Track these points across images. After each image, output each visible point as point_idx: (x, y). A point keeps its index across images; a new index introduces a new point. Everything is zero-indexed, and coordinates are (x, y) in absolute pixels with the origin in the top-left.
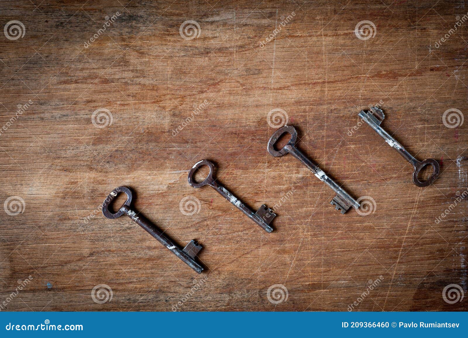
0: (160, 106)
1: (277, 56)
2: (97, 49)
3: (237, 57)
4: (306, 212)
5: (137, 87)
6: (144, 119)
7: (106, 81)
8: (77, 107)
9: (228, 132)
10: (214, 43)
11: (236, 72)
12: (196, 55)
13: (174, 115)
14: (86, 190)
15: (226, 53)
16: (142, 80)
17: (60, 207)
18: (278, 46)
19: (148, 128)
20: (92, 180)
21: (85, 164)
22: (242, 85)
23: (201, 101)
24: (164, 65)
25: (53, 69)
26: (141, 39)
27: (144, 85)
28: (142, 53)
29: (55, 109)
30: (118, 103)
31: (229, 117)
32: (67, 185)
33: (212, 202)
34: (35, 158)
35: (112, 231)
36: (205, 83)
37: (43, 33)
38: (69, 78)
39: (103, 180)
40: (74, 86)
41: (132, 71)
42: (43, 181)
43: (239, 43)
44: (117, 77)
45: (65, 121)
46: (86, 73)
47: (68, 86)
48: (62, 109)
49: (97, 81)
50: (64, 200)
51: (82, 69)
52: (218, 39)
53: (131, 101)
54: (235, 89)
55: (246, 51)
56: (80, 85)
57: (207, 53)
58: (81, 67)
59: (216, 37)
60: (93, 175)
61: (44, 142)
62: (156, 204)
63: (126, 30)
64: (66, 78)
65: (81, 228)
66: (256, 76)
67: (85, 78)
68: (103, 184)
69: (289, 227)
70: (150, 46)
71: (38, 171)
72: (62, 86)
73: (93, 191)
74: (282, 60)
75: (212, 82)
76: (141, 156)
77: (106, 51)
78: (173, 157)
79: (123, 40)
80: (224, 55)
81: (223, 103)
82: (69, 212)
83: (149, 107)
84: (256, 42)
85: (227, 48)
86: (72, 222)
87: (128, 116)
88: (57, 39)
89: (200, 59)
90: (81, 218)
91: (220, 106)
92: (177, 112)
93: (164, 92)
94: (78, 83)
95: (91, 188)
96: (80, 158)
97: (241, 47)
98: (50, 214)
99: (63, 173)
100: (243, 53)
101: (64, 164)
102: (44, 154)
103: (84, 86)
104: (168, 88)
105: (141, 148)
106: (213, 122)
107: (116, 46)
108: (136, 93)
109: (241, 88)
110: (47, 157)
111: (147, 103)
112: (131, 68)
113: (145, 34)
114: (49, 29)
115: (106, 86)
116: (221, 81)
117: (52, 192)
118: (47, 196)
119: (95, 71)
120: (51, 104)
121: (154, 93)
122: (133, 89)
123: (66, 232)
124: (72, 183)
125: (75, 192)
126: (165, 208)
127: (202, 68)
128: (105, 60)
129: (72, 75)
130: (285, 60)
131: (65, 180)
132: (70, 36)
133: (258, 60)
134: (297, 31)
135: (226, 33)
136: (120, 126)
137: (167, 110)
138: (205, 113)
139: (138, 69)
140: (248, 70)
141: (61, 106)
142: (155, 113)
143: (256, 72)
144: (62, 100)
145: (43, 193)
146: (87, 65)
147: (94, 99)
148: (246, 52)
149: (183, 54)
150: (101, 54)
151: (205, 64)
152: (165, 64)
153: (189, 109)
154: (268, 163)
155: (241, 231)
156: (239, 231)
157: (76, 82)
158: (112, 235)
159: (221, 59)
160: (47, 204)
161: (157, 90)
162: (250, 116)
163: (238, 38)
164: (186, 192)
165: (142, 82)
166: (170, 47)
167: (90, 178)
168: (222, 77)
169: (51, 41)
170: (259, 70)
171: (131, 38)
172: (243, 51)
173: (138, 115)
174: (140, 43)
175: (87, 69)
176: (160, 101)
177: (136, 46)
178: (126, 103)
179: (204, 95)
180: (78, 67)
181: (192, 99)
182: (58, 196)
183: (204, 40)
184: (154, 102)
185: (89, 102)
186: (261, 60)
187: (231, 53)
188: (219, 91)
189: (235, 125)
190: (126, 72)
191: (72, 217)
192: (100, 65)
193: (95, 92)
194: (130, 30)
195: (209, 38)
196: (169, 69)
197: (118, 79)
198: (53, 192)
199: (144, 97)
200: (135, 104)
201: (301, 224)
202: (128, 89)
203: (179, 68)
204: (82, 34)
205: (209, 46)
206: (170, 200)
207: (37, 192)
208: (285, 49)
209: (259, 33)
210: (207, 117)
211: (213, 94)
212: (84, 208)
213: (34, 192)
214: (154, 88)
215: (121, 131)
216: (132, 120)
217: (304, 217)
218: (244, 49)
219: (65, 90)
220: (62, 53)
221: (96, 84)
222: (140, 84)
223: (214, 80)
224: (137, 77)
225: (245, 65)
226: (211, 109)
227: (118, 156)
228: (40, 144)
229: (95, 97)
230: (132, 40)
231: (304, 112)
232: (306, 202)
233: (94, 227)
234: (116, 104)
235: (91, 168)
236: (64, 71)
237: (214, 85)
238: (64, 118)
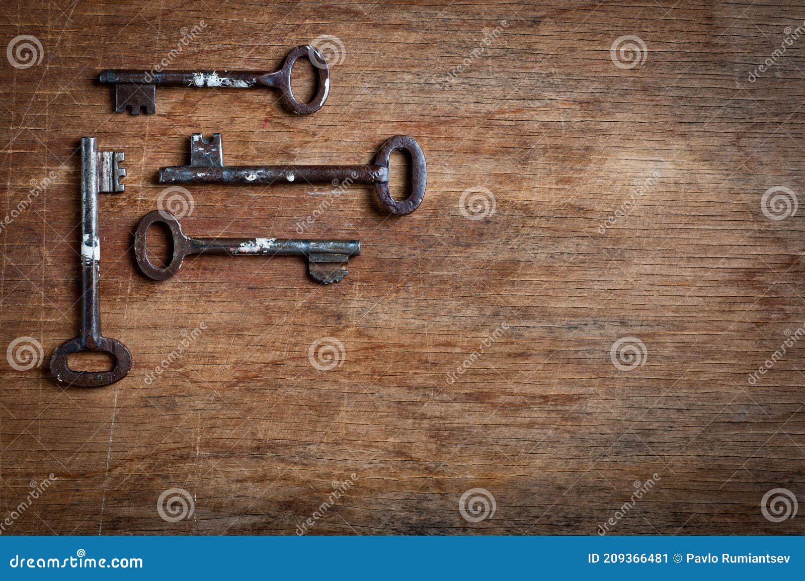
0: (370, 337)
1: (105, 433)
2: (496, 467)
3: (193, 436)
4: (54, 86)
5: (415, 382)
6: (404, 311)
7: (481, 397)
8: (546, 345)
9: (222, 274)
10: (244, 468)
11: (199, 404)
12: (282, 445)
13: (339, 317)
14: (541, 162)
15: (217, 446)
16: (403, 395)
17: (596, 131)
18: (101, 456)
19: (398, 291)
20: (525, 184)
21: (537, 220)
22: (185, 375)
23: (277, 344)
24: (353, 427)
25: (593, 429)
26: (400, 485)
27: (399, 386)
28: (399, 454)
29: (595, 343)
30: (458, 350)
31: (218, 307)
32: (581, 178)
33: (266, 121)
34: (645, 240)
35: (488, 71)
36: (267, 384)
37: (609, 507)
38: (559, 408)
39: (500, 183)
40: (552, 391)
41: (423, 416)
42: (631, 188)
43: (187, 466)
44: (458, 406)
45: (574, 316)
46: (524, 417)
47: (564, 390)
48: (580, 342)
49: (502, 399)
50: (587, 144)
51: (530, 425)
52: (234, 476)
53: (429, 352)
54: (201, 367)
55: (173, 449)
56: (539, 391)
57: (258, 448)
58: (534, 431)
59: (237, 481)
60: (522, 196)
61: (621, 274)
62: (390, 125)
63: (431, 506)
64: (567, 408)
65: (557, 80)
66: (155, 392)
67: (525, 406)
68: (501, 175)
69: (94, 54)
70: (383, 468)
71: (641, 210)
72: (575, 391)
73: (524, 162)
74: (94, 425)
75: (252, 385)
76: (415, 232)
77: (476, 462)
78: (346, 225)
79: (439, 484)
80: (221, 442)
81: (230, 337)
82: (578, 118)
83: (393, 337)
84: (150, 467)
85: (216, 457)
86: (575, 95)
87: (438, 319)
88: (579, 491)
89: (275, 435)
90: (554, 103)
91: (235, 331)
92: (332, 322)
93: (357, 368)
94: (542, 397)
95: (529, 168)
96: (548, 234)
97: (183, 458)
98: (620, 116)
99: (586, 204)
100: (179, 445)
101: (583, 226)
102: (625, 246)
103: (529, 390)
104: (349, 376)
105: (415, 249)
106: (255, 298)
107: (455, 472)
108: (418, 368)
109: (190, 367)
110: (617, 241)
111: (395, 345)
112: (426, 424)
113: (392, 494)
114: (596, 513)
115: (480, 385)
116: (232, 386)
117: (612, 164)
118: (624, 155)
119: (504, 421)
120: (602, 354)
121: (379, 367)
122: (422, 377)
123: (588, 74)
124: (568, 181)
125: (564, 160)
126: (368, 113)
127: (276, 416)
128: (481, 443)
129: (553, 415)
130: (87, 426)
131: (583, 187)
132: (553, 498)
133: (148, 427)
134: (58, 486)
135: (215, 489)
136: (457, 298)
137: (354, 329)
138: (270, 318)
139: (410, 421)
140: (171, 407)
141: (581, 348)
142: (380, 322)
143: (152, 402)
144: (579, 362)
145: (631, 163)
146: (521, 432)
147: (511, 360)
148: (172, 446)
149: (311, 447)
150: (489, 455)
151: (265, 424)
152: (352, 428)
153: (306, 329)
154: (135, 201)
155: (203, 51)
156: (207, 52)
157: (545, 398)
158: (490, 62)
159: (228, 433)
160: (625, 138)
161: (374, 373)
162: (170, 306)
163: (190, 476)
164: (321, 147)
165: (404, 391)
166: (339, 464)
167: (530, 189)
168: (228, 393)
169: (594, 489)
170: (146, 406)
171: (425, 488)
172: (179, 448)
173: (417, 322)
174: (405, 477)
175: (520, 426)
176: (367, 349)
177: (413, 469)
178: (442, 349)
179: (270, 357)
180: (540, 431)
181: (297, 349)
182: (600, 154)
183: (265, 475)
184: (380, 347)
185: (522, 355)
186: (141, 427)
187: (206, 445)
188: (237, 363)
189: (205, 288)
190: (437, 414)
191: (573, 107)
192: (493, 434)
193: (507, 376)
194: (425, 504)
195: (252, 479)
196: (343, 417)
197: (455, 400)
198: (610, 165)
199: (402, 359)
200: (422, 345)
201: (66, 61)
202: (434, 377)
203: (323, 419)
204: (528, 502)
205: (253, 463)
206: (357, 132)
207: (644, 165)
208: (87, 449)
209: (142, 486)
210: (268, 308)
211: (252, 359)
212: (545, 124)
213: (651, 165)
214: (380, 378)
215: (457, 288)
216: (430, 311)
217: (60, 74)
218: (178, 452)
219: (570, 383)
220: (571, 462)
221: (504, 393)
222: (409, 388)
223: (248, 390)
224: (414, 403)
225: (177, 418)
226: (257, 326)
227: (465, 234)
228: (634, 269)
229: (508, 364)
230: (421, 482)
231: (51, 309)
232: (53, 107)
233: (527, 81)
234: (462, 347)
235: (524, 211)
236: (570, 423)
237: (246, 379)
238: (575, 321)
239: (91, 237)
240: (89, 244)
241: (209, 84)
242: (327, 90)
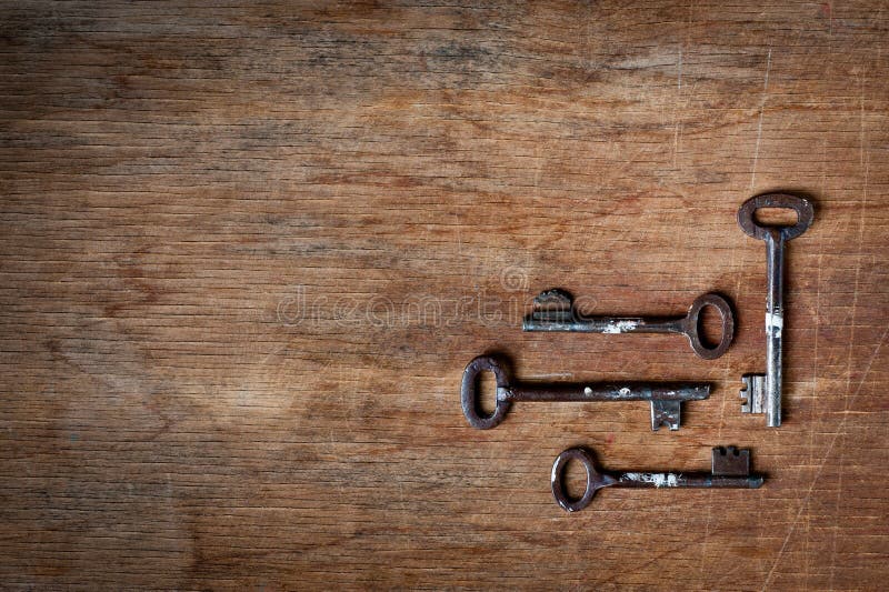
0: (513, 239)
1: (763, 147)
2: (392, 114)
3: (681, 145)
4: (804, 473)
5: (469, 197)
6: (481, 264)
7: (407, 182)
8: (345, 231)
9: (653, 299)
10: (633, 114)
11: (676, 176)
12: (596, 136)
13: (543, 258)
14: (354, 404)
15: (659, 135)
16: (482, 184)
17: (300, 433)
18: (766, 126)
19: (488, 282)
20: (367, 384)
21: (355, 350)
22: (688, 204)
23: (600, 233)
24: (528, 153)
25: (299, 150)
26: (484, 97)
27: (485, 193)
28: (485, 128)
29: (299, 233)
30: (430, 227)
31: (657, 268)
32: (315, 389)
33: (610, 441)
34: (253, 331)
35: (404, 488)
36: (610, 195)
37: (283, 75)
38: (332, 171)
39: (391, 385)
40: (339, 188)
41: (462, 163)
42: (267, 380)
43: (687, 117)
44: (430, 173)
45: (319, 259)
46: (365, 163)
47: (328, 188)
48: (314, 234)
49: (388, 180)
50: (310, 421)
51: (360, 154)
52: (643, 106)
53: (457, 225)
54: (673, 211)
55: (699, 132)
56: (353, 188)
57: (619, 134)
58: (357, 149)
59: (639, 102)
60: (370, 372)
61: (275, 300)
62: (495, 439)
63: (454, 77)
64: (325, 171)
65: (339, 480)
66: (717, 186)
67: (364, 173)
68: (390, 393)
69: (767, 502)
70: (501, 113)
71: (258, 359)
72: (317, 188)
73: (369, 405)
74: (773, 155)
75: (624, 194)
76: (471, 339)
77: (411, 120)
78: (536, 345)
79: (447, 98)
80: (654, 139)
81: (646, 240)
82: (318, 446)
83: (492, 239)
84: (721, 116)
85: (659, 125)
86: (322, 466)
87: (448, 257)
88: (312, 90)
89: (603, 146)
90: (341, 459)
91: (640, 245)
92: (549, 253)
93: (526, 210)
94: (349, 182)
95: (365, 399)
96: (345, 337)
97: (689, 124)
98: (277, 447)
99: (309, 366)
100: (694, 136)
101: (312, 345)
102: (272, 325)
103: (362, 189)
104: (533, 202)
105: (471, 323)
106: (622, 275)
107: (432, 110)
108: (468, 210)
109: (685, 210)
110: (280, 330)
111: (490, 231)
112: (460, 157)
113: (492, 88)
114: (295, 69)
115: (409, 193)
116: (644, 193)
117: (286, 403)
118: (276, 411)
119: (385, 159)
120: (293, 223)
121: (504, 211)
122: (464, 201)
123: (310, 486)
124: (327, 387)
125: (331, 406)
126: (515, 449)
127: (603, 165)
128: (407, 138)
129: (338, 165)
130: (782, 155)
131: (313, 381)
132: (337, 84)
133: (722, 154)
134: (808, 97)
135: (660, 93)
136: (430, 276)
137: (528, 247)
138: (607, 258)
139: (474, 159)
140: (701, 173)
141: (312, 228)
142: (504, 253)
143: (718, 178)
144: (314, 216)
145: (266, 403)
146: (369, 147)
147: (380, 216)
148: (700, 136)
149: (568, 134)
150: (400, 125)
151: (612, 156)
152: (531, 152)
153: (574, 247)
154: (731, 367)
155: (669, 504)
156: (664, 504)
157: (346, 181)
158: (402, 497)
159: (648, 148)
160: (274, 428)
161: (509, 205)
162: (701, 268)
163: (684, 106)
164: (559, 417)
165: (481, 188)
166: (542, 117)
167: (363, 379)
168: (648, 186)
169: (297, 93)
170: (725, 174)
171: (463, 94)
172: (694, 133)
173: (468, 254)
174: (479, 105)
175: (370, 154)
176: (517, 228)
177: (472, 113)
178: (445, 228)
179: (607, 221)
180: (350, 149)
181: (582, 228)
182: (297, 412)
183: (613, 107)
184: (504, 230)
185: (368, 222)
186: (730, 154)
187: (668, 137)
188: (638, 213)
189: (668, 286)
190: (448, 166)
191: (323, 456)
192: (395, 146)
193: (383, 202)
194: (461, 78)
195: (625, 103)
196: (538, 163)
197: (432, 178)
198: (288, 402)
199: (482, 219)
200: (464, 231)
201: (792, 496)
202: (452, 201)
203: (557, 161)
204: (362, 81)
205: (624, 120)
206: (525, 431)
207: (256, 401)
208: (781, 133)
209: (729, 98)
210: (609, 267)
211: (624, 218)
212: (350, 439)
213: (249, 402)
214: (504, 201)
215: (431, 286)
216: (457, 265)
217: (800, 483)
218: (695, 130)
219: (322, 195)
220: (320, 119)
221: (386, 186)
222: (476, 191)
223: (628, 189)
224: (472, 176)
225: (696, 163)
226: (619, 250)
227: (424, 336)
228: (263, 304)
229: (382, 213)
230: (465, 100)
231: (812, 266)
232: (805, 453)
233: (367, 478)
234: (425, 229)
235: (368, 358)
236: (322, 156)
237: (630, 199)
238: (318, 254)
239: (774, 335)
240: (776, 328)
241: (663, 476)
242: (554, 471)
